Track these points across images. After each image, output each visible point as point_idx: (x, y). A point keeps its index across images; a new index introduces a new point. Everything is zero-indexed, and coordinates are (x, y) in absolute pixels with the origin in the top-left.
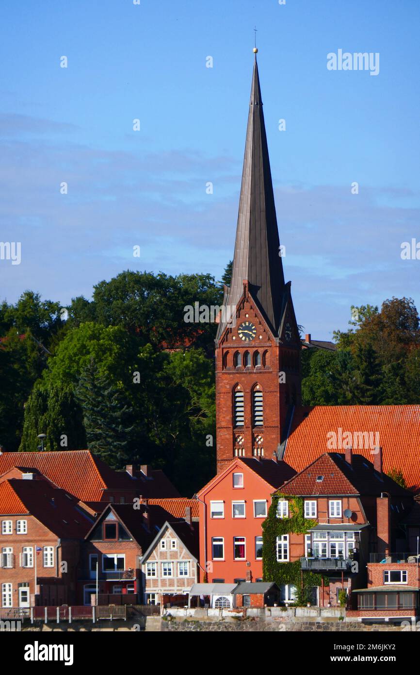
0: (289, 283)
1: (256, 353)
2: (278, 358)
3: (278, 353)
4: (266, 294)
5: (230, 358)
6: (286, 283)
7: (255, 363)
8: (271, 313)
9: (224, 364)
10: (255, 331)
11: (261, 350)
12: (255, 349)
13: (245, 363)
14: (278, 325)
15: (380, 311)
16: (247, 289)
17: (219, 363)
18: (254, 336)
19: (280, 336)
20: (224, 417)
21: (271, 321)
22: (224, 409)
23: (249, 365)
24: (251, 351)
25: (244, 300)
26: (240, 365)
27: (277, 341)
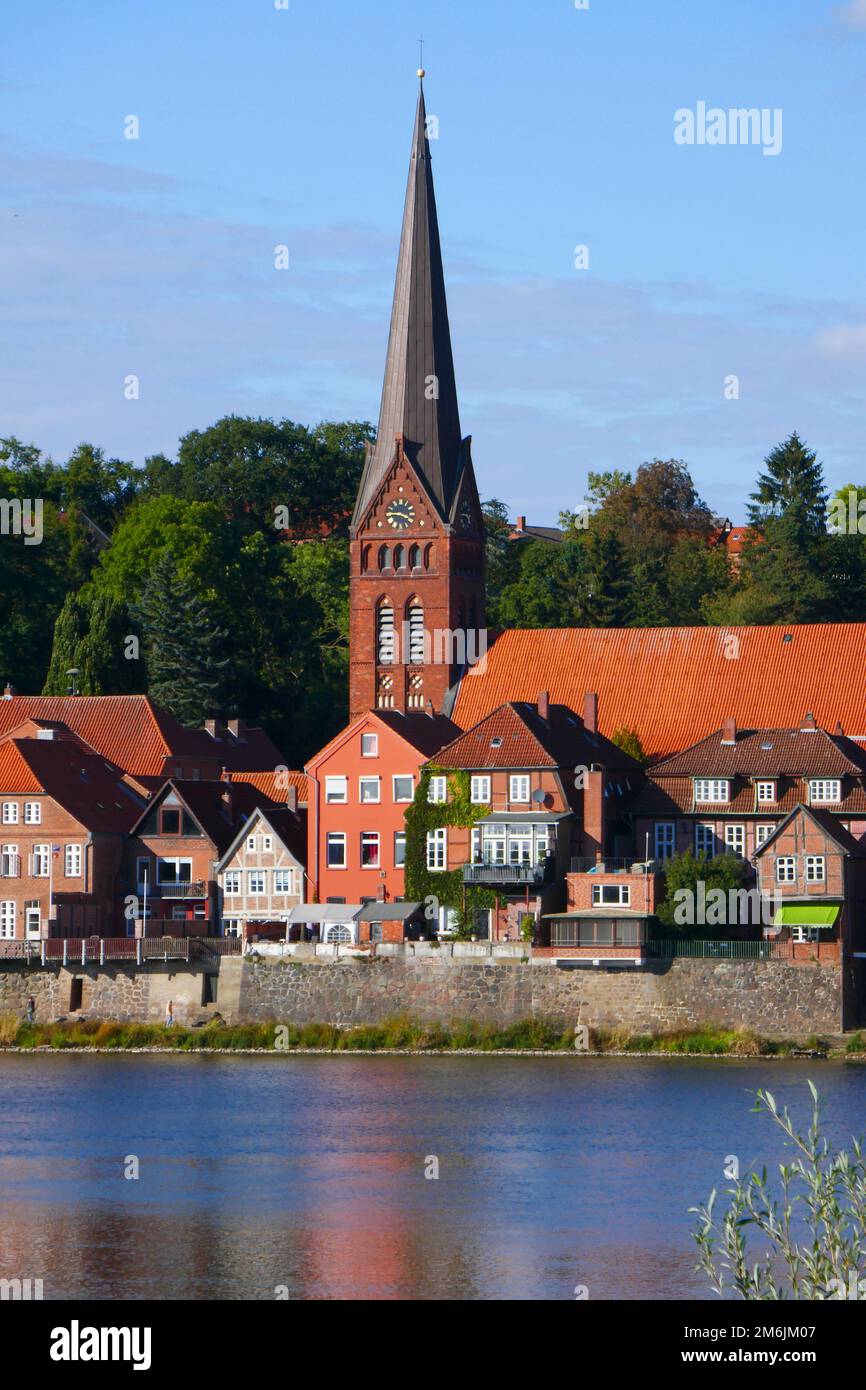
0: (469, 439)
1: (414, 548)
2: (448, 555)
3: (448, 547)
4: (431, 457)
5: (373, 555)
6: (463, 437)
7: (412, 563)
8: (438, 486)
9: (364, 564)
10: (412, 514)
11: (422, 544)
12: (413, 542)
13: (397, 563)
14: (449, 503)
15: (633, 481)
16: (401, 447)
17: (356, 564)
18: (411, 520)
19: (452, 522)
20: (362, 648)
21: (438, 497)
22: (363, 635)
23: (403, 567)
24: (407, 545)
25: (396, 465)
26: (388, 566)
27: (447, 529)
